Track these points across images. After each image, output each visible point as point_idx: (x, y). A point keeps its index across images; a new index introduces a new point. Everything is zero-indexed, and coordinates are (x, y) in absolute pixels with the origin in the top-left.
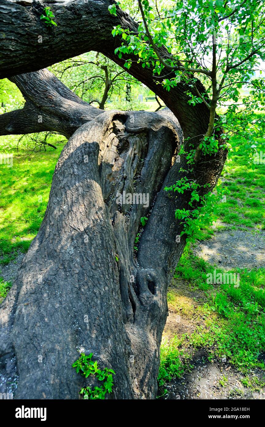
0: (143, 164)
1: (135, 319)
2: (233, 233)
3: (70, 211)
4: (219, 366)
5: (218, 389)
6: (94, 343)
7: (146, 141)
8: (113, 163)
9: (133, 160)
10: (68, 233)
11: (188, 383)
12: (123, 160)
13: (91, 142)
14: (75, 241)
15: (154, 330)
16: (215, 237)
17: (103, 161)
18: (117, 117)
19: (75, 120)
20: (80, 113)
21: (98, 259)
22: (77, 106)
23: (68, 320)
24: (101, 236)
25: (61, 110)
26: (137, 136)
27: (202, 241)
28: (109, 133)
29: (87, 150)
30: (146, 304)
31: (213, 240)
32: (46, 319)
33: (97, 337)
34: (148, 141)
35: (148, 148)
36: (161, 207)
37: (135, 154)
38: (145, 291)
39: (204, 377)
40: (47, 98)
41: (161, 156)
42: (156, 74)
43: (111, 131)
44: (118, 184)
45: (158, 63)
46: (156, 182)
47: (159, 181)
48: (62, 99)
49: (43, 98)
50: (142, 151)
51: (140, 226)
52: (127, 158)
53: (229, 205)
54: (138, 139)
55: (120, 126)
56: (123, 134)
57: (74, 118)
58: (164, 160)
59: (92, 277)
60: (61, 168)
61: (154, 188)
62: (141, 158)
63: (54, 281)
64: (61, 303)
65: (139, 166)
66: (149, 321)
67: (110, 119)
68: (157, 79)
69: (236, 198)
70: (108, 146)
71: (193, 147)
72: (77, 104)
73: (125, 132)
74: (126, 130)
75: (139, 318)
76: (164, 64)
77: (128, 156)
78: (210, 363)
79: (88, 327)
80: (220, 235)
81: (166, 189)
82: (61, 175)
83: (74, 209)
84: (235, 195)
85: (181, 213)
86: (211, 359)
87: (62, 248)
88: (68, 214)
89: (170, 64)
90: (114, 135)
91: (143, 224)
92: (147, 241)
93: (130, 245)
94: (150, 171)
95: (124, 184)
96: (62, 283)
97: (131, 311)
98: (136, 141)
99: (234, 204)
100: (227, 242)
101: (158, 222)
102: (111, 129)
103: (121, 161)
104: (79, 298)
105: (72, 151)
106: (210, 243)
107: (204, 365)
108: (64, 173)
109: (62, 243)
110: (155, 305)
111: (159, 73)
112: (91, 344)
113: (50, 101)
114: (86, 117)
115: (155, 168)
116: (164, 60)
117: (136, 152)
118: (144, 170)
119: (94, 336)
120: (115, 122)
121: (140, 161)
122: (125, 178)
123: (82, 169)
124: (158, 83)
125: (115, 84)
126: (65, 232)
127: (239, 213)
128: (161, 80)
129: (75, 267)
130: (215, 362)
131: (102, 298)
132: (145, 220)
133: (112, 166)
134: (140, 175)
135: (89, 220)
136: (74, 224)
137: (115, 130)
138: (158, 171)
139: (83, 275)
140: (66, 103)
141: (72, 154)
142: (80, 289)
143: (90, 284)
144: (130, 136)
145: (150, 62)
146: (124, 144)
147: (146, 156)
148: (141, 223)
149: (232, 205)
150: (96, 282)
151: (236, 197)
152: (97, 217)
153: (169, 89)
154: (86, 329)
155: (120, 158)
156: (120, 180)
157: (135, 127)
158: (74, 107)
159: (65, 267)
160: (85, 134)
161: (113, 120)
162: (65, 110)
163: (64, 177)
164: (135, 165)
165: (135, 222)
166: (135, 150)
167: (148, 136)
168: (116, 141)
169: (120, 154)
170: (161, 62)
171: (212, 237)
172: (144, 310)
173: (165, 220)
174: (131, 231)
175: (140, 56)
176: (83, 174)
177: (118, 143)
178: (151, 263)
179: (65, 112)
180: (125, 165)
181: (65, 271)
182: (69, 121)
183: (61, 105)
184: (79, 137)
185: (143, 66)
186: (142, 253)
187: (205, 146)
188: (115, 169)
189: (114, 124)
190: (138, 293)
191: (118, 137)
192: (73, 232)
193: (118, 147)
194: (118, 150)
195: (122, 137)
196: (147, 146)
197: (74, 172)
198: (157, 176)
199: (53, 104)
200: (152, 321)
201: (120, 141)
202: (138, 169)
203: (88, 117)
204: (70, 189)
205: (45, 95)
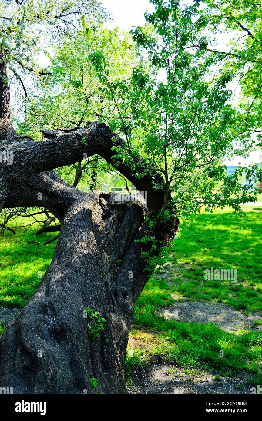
0: (120, 227)
1: (114, 311)
2: (192, 303)
3: (78, 244)
4: (168, 365)
5: (167, 374)
6: (94, 306)
7: (122, 212)
8: (100, 224)
9: (113, 224)
10: (77, 255)
11: (146, 371)
12: (106, 224)
13: (87, 209)
14: (82, 259)
15: (125, 320)
16: (176, 305)
17: (94, 222)
18: (102, 195)
19: (64, 198)
20: (67, 193)
21: (95, 269)
22: (64, 188)
23: (80, 294)
24: (96, 259)
25: (51, 189)
26: (117, 209)
27: (164, 307)
28: (97, 205)
29: (85, 213)
30: (121, 303)
31: (173, 306)
32: (68, 292)
33: (95, 304)
34: (124, 213)
35: (123, 218)
36: (131, 254)
37: (114, 221)
38: (120, 297)
39: (158, 369)
40: (39, 179)
41: (132, 223)
42: (133, 170)
43: (98, 204)
44: (103, 237)
45: (134, 165)
46: (128, 239)
47: (130, 239)
48: (52, 181)
49: (36, 179)
50: (119, 219)
51: (117, 265)
52: (109, 222)
53: (192, 285)
54: (116, 211)
55: (104, 202)
56: (106, 207)
57: (62, 196)
58: (134, 226)
59: (92, 277)
60: (68, 223)
61: (126, 243)
62: (119, 223)
63: (71, 277)
64: (75, 286)
65: (117, 228)
66: (123, 314)
67: (98, 196)
68: (132, 173)
69: (199, 281)
70: (96, 214)
71: (155, 217)
72: (64, 186)
73: (107, 206)
74: (108, 205)
75: (116, 311)
76: (137, 165)
77: (110, 220)
78: (163, 363)
79: (91, 299)
80: (180, 304)
81: (135, 241)
82: (69, 226)
83: (81, 243)
84: (198, 278)
85: (145, 254)
86: (164, 361)
87: (74, 261)
88: (77, 245)
89: (140, 166)
90: (100, 207)
91: (119, 263)
92: (122, 272)
93: (111, 273)
94: (124, 231)
95: (107, 238)
96: (75, 278)
97: (112, 306)
98: (115, 212)
99: (197, 285)
100: (186, 308)
101: (129, 262)
102: (98, 203)
103: (104, 224)
104: (85, 286)
105: (75, 213)
106: (170, 309)
107: (159, 364)
108: (71, 225)
109: (74, 259)
110: (126, 304)
111: (134, 170)
112: (93, 307)
113: (42, 182)
114: (72, 196)
115: (128, 230)
116: (137, 163)
117: (115, 219)
118: (120, 231)
119: (94, 303)
120: (100, 198)
121: (118, 225)
122: (108, 234)
123: (83, 223)
124: (133, 175)
125: (84, 171)
126: (76, 254)
127: (200, 291)
128: (135, 174)
129: (83, 271)
130: (166, 363)
131: (97, 288)
132: (120, 261)
133: (99, 226)
134: (118, 234)
135: (89, 249)
136: (80, 250)
137: (101, 204)
138: (130, 232)
139: (87, 275)
140: (55, 184)
141: (75, 214)
142: (86, 281)
143: (91, 280)
144: (111, 208)
145: (130, 164)
146: (107, 214)
147: (122, 223)
148: (117, 263)
149: (194, 285)
150: (94, 279)
151: (199, 279)
152: (93, 248)
153: (139, 179)
154: (90, 299)
155: (104, 223)
156: (104, 235)
157: (115, 203)
158: (62, 188)
159: (76, 271)
160: (83, 204)
161: (99, 197)
162: (55, 189)
163: (71, 227)
164: (114, 227)
165: (114, 261)
166: (114, 218)
167: (123, 210)
168: (102, 211)
169: (104, 220)
170: (136, 164)
171: (173, 304)
172: (120, 307)
173: (134, 261)
174: (111, 265)
175: (124, 159)
176: (84, 226)
177: (102, 212)
178: (124, 284)
179: (55, 191)
180: (108, 226)
181: (77, 273)
182: (57, 198)
183: (51, 185)
184: (79, 205)
185: (126, 165)
186: (118, 279)
187: (161, 215)
188: (100, 228)
189: (100, 200)
190: (116, 298)
191: (103, 209)
192: (80, 254)
193: (102, 215)
194: (103, 217)
195: (105, 209)
196: (123, 216)
197: (78, 224)
198: (129, 236)
199: (44, 184)
200: (124, 314)
201: (104, 211)
202: (116, 230)
203: (74, 196)
204: (77, 233)
205: (38, 176)
